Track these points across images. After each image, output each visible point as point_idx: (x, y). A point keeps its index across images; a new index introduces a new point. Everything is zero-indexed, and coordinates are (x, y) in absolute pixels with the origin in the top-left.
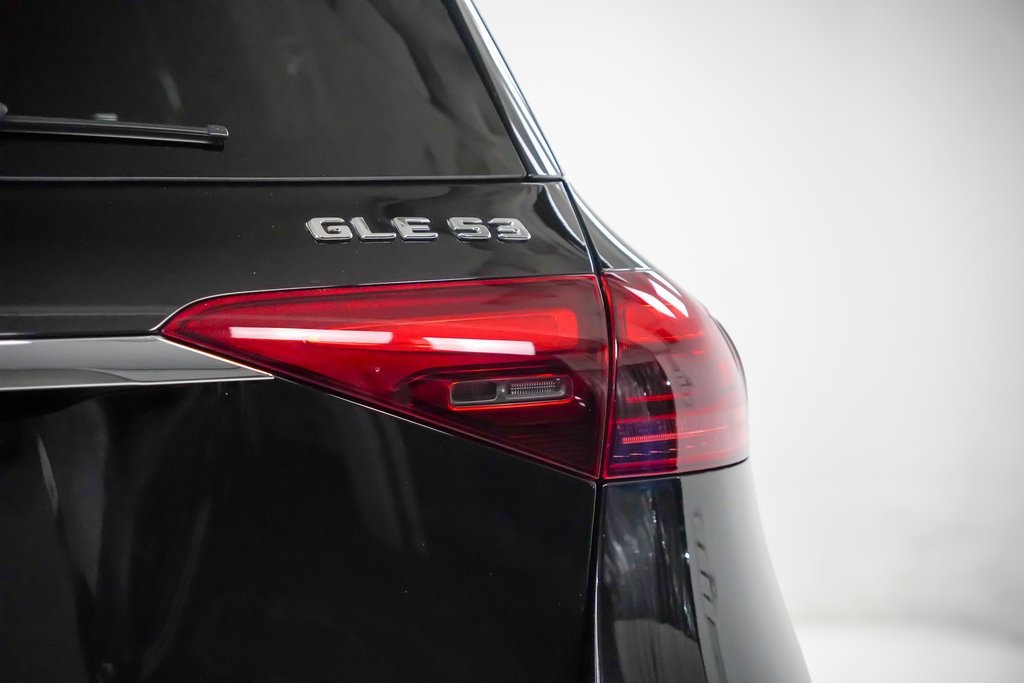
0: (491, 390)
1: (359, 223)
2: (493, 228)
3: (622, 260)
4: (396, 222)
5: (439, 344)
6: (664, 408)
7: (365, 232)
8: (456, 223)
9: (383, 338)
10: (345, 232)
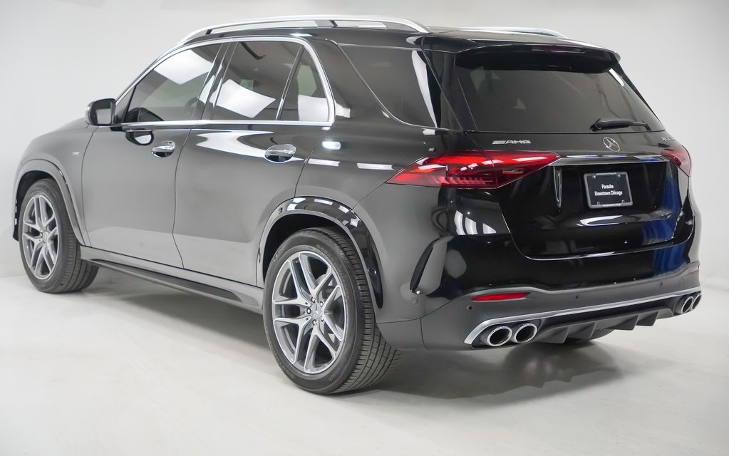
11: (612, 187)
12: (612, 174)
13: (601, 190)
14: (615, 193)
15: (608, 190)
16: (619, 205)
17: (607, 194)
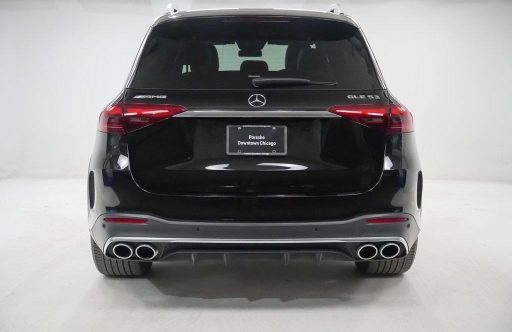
0: (372, 120)
1: (355, 96)
2: (374, 97)
3: (396, 102)
4: (360, 96)
5: (369, 114)
6: (400, 124)
7: (355, 98)
8: (369, 96)
9: (360, 112)
10: (353, 98)
11: (264, 138)
12: (264, 126)
13: (247, 140)
14: (265, 143)
15: (257, 140)
16: (268, 154)
17: (255, 144)
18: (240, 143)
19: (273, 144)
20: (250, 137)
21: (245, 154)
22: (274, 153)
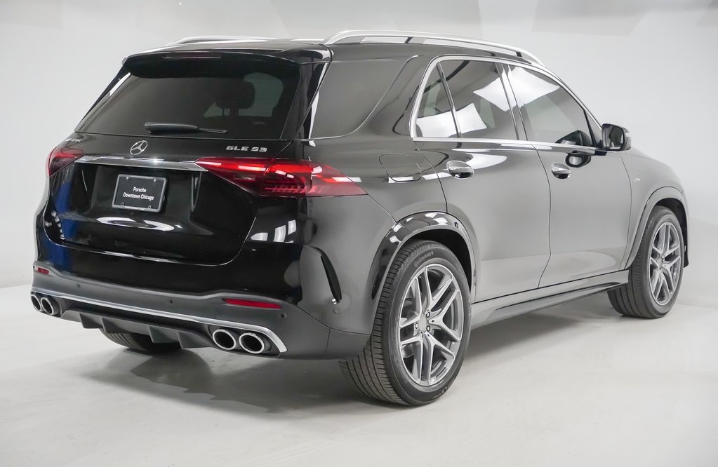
1: (236, 147)
2: (259, 149)
4: (243, 147)
7: (235, 149)
8: (254, 148)
10: (232, 149)
11: (145, 191)
12: (148, 178)
13: (131, 192)
14: (145, 197)
15: (140, 193)
16: (143, 209)
17: (137, 196)
18: (126, 195)
19: (151, 198)
20: (135, 189)
21: (126, 207)
22: (149, 209)
